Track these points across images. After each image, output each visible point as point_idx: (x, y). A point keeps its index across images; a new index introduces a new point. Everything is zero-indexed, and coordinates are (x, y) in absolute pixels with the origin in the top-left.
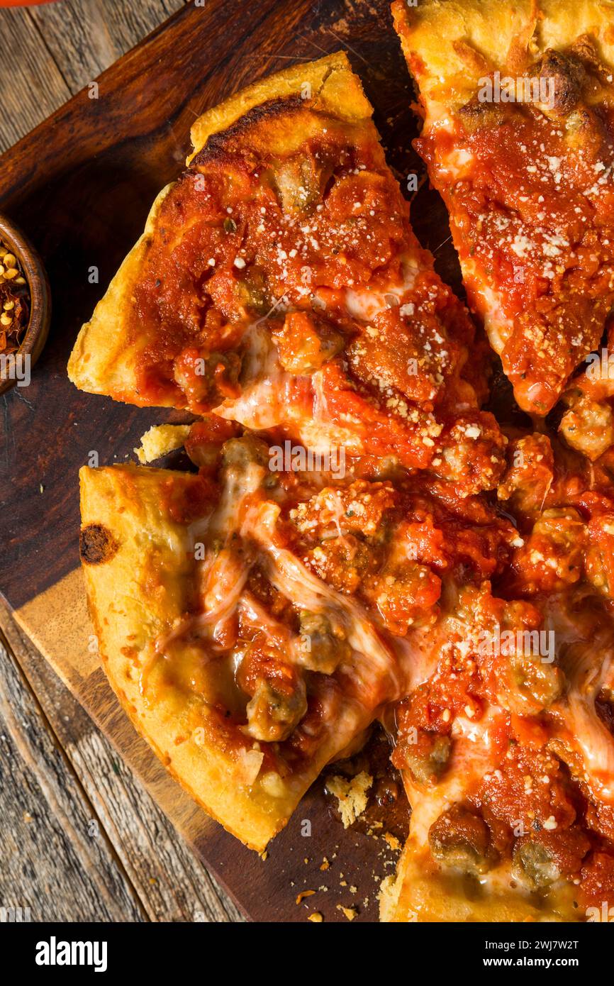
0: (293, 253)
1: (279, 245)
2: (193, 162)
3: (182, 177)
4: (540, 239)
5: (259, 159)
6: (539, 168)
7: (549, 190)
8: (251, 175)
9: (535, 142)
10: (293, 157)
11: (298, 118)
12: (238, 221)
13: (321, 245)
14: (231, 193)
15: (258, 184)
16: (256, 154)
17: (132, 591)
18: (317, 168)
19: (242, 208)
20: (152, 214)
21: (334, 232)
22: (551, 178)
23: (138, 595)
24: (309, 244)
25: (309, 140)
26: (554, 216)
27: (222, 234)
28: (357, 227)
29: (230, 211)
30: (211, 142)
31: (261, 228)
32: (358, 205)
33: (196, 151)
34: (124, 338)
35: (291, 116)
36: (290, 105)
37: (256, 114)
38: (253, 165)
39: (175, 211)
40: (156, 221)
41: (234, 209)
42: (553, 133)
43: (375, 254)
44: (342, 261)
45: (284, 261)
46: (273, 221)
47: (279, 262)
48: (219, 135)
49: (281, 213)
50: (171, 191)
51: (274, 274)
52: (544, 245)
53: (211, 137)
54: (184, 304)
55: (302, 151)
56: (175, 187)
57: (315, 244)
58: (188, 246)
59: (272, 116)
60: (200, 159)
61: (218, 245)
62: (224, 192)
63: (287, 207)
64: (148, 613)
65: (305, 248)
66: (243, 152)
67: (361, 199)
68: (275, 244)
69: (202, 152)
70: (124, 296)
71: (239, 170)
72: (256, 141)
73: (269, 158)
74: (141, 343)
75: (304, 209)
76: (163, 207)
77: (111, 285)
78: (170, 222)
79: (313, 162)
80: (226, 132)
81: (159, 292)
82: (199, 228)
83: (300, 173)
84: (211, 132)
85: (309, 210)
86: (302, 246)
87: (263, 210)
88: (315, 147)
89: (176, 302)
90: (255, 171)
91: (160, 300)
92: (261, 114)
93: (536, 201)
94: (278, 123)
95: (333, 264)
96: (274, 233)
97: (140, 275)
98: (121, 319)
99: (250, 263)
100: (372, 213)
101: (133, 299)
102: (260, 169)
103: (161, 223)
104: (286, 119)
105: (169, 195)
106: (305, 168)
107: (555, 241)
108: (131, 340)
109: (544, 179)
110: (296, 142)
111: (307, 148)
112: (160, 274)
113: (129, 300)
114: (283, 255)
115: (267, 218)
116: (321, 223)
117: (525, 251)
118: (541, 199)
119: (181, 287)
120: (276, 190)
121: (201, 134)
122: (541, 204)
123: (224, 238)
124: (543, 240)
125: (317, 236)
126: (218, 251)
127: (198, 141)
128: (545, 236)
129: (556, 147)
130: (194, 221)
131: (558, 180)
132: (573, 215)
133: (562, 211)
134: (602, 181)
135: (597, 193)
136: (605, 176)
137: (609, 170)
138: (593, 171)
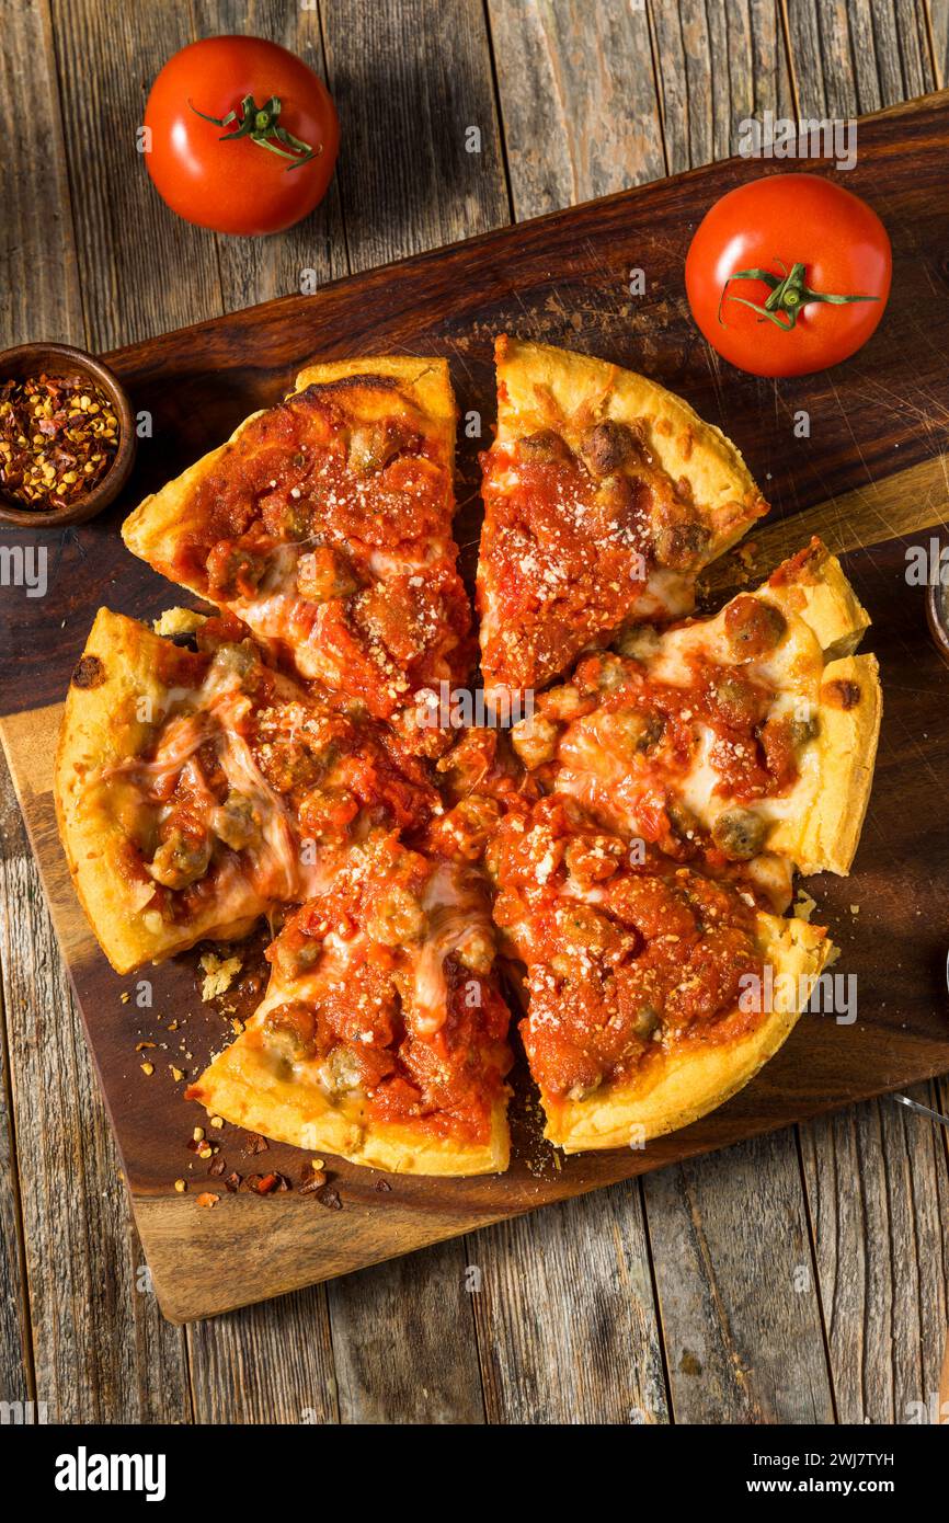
0: (342, 502)
1: (334, 491)
2: (291, 399)
3: (277, 408)
4: (545, 565)
5: (344, 416)
6: (566, 509)
7: (568, 529)
8: (332, 427)
9: (572, 488)
10: (370, 424)
11: (388, 396)
12: (308, 459)
13: (367, 504)
14: (310, 435)
15: (335, 437)
16: (342, 411)
18: (385, 441)
19: (315, 450)
20: (241, 427)
21: (382, 497)
22: (573, 521)
23: (106, 725)
24: (358, 500)
25: (389, 417)
26: (563, 551)
27: (290, 465)
28: (402, 500)
29: (304, 448)
30: (310, 390)
31: (324, 472)
32: (409, 483)
33: (296, 392)
34: (178, 516)
35: (382, 393)
36: (386, 384)
37: (355, 380)
38: (336, 419)
39: (259, 431)
40: (242, 434)
41: (308, 449)
42: (589, 486)
43: (408, 527)
44: (379, 522)
45: (332, 505)
46: (336, 470)
47: (328, 504)
48: (319, 386)
49: (345, 467)
50: (264, 415)
51: (320, 512)
52: (546, 571)
53: (312, 385)
54: (237, 508)
55: (380, 423)
56: (268, 413)
57: (363, 501)
58: (258, 462)
59: (367, 386)
60: (296, 399)
61: (283, 472)
62: (305, 432)
63: (351, 463)
65: (354, 501)
66: (333, 406)
67: (415, 480)
68: (330, 489)
69: (300, 394)
70: (192, 485)
71: (323, 418)
72: (346, 402)
73: (351, 419)
74: (190, 525)
75: (365, 471)
76: (251, 426)
77: (185, 473)
78: (253, 439)
79: (384, 434)
80: (326, 386)
81: (221, 491)
82: (272, 452)
83: (372, 439)
84: (314, 382)
85: (368, 472)
86: (351, 499)
87: (331, 458)
88: (392, 423)
89: (232, 504)
90: (336, 425)
91: (220, 497)
92: (360, 382)
93: (553, 533)
94: (370, 395)
95: (371, 522)
96: (332, 480)
97: (212, 473)
98: (181, 501)
99: (304, 497)
100: (419, 494)
101: (198, 489)
102: (341, 425)
103: (245, 437)
104: (377, 393)
105: (260, 418)
106: (376, 436)
107: (556, 571)
108: (183, 520)
109: (567, 520)
110: (377, 414)
111: (384, 423)
112: (227, 477)
113: (194, 488)
114: (333, 499)
115: (331, 465)
116: (374, 486)
117: (530, 570)
118: (558, 534)
119: (241, 493)
120: (348, 447)
121: (306, 380)
122: (557, 538)
123: (290, 469)
124: (548, 567)
125: (368, 496)
126: (282, 476)
127: (301, 384)
128: (550, 564)
129: (587, 497)
130: (271, 445)
131: (577, 524)
132: (578, 556)
133: (571, 549)
134: (612, 538)
135: (605, 546)
136: (617, 535)
137: (621, 532)
138: (608, 527)
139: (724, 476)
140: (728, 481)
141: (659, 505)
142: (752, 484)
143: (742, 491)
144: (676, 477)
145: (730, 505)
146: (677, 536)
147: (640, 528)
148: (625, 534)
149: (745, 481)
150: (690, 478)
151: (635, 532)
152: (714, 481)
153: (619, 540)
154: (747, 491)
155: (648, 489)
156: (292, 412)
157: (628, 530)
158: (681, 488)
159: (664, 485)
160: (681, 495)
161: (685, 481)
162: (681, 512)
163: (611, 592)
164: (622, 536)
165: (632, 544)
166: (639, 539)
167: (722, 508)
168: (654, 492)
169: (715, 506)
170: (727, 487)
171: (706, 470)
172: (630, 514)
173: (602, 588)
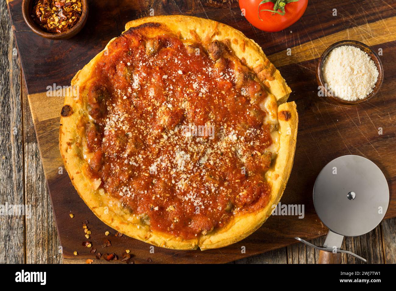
0: (144, 64)
1: (141, 61)
2: (124, 33)
3: (120, 36)
4: (201, 87)
5: (143, 37)
6: (206, 69)
7: (207, 76)
8: (139, 41)
9: (207, 62)
10: (152, 39)
11: (157, 29)
12: (132, 53)
13: (153, 64)
14: (132, 45)
15: (140, 44)
16: (142, 36)
17: (74, 127)
18: (158, 44)
19: (134, 49)
20: (109, 44)
21: (157, 62)
22: (208, 73)
23: (76, 128)
24: (150, 64)
25: (158, 36)
26: (206, 83)
27: (127, 55)
28: (164, 61)
29: (130, 49)
30: (130, 29)
31: (138, 56)
32: (165, 57)
33: (125, 31)
34: (90, 76)
35: (155, 28)
36: (156, 26)
37: (145, 25)
38: (140, 39)
39: (115, 45)
40: (109, 47)
41: (132, 49)
42: (212, 62)
43: (167, 70)
44: (157, 69)
45: (141, 66)
46: (142, 54)
47: (139, 66)
48: (134, 28)
49: (145, 54)
50: (116, 39)
51: (137, 68)
52: (202, 89)
53: (131, 28)
54: (110, 71)
55: (156, 38)
56: (117, 39)
57: (151, 64)
58: (116, 55)
59: (150, 27)
60: (126, 33)
61: (124, 58)
62: (131, 44)
63: (147, 52)
64: (77, 134)
65: (148, 64)
66: (139, 34)
67: (167, 55)
68: (140, 61)
69: (127, 31)
70: (94, 65)
71: (136, 39)
72: (143, 33)
73: (145, 38)
74: (95, 79)
75: (151, 54)
76: (112, 43)
77: (91, 61)
78: (113, 47)
79: (158, 42)
80: (136, 28)
81: (104, 66)
82: (120, 52)
83: (153, 44)
84: (131, 27)
85: (153, 55)
86: (147, 63)
87: (140, 51)
88: (160, 38)
89: (108, 70)
90: (140, 40)
91: (104, 69)
92: (147, 25)
93: (203, 77)
94: (151, 29)
95: (155, 69)
96: (141, 58)
97: (100, 60)
98: (91, 71)
99: (132, 65)
100: (169, 59)
101: (96, 66)
102: (142, 40)
103: (110, 47)
104: (153, 29)
105: (115, 40)
106: (155, 43)
107: (205, 89)
108: (92, 77)
109: (207, 73)
110: (154, 36)
111: (157, 38)
112: (106, 61)
113: (95, 67)
114: (141, 64)
115: (140, 53)
116: (155, 59)
117: (196, 88)
118: (204, 77)
119: (111, 66)
120: (145, 47)
121: (128, 26)
122: (204, 79)
123: (127, 56)
124: (202, 87)
125: (153, 62)
126: (124, 59)
128: (203, 86)
129: (212, 65)
130: (119, 49)
131: (210, 74)
132: (211, 84)
133: (209, 82)
134: (221, 78)
135: (219, 80)
136: (223, 77)
137: (224, 75)
138: (219, 74)
139: (257, 56)
140: (258, 58)
141: (237, 66)
142: (266, 58)
143: (263, 61)
144: (240, 57)
145: (260, 65)
146: (245, 75)
147: (231, 74)
148: (225, 76)
149: (264, 57)
150: (245, 58)
151: (229, 75)
152: (254, 58)
153: (224, 78)
154: (265, 61)
155: (232, 62)
156: (126, 38)
157: (226, 74)
158: (243, 61)
159: (237, 60)
160: (243, 63)
161: (244, 59)
162: (244, 68)
163: (222, 94)
164: (225, 77)
165: (228, 79)
166: (230, 78)
167: (257, 67)
168: (234, 62)
169: (254, 67)
170: (258, 60)
171: (250, 55)
172: (227, 70)
173: (219, 93)
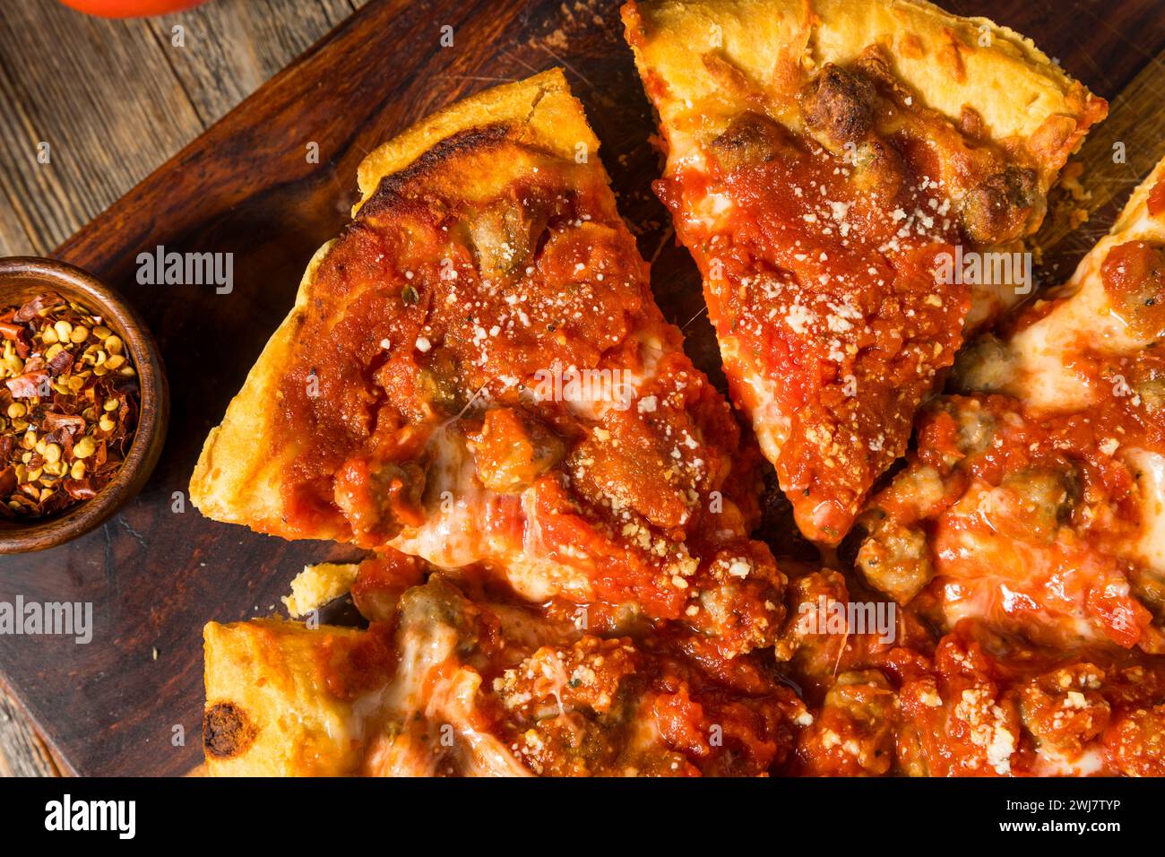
0: (495, 331)
1: (477, 321)
2: (361, 212)
3: (346, 232)
4: (823, 310)
5: (449, 207)
6: (819, 217)
7: (833, 245)
8: (438, 228)
9: (813, 184)
10: (493, 204)
11: (500, 153)
12: (421, 289)
13: (532, 320)
14: (411, 253)
15: (447, 239)
16: (444, 200)
18: (525, 218)
19: (426, 272)
20: (306, 280)
21: (550, 302)
22: (836, 230)
24: (516, 319)
25: (515, 183)
26: (841, 279)
27: (399, 307)
28: (580, 295)
29: (409, 275)
30: (385, 186)
31: (452, 298)
32: (580, 267)
33: (365, 198)
34: (268, 446)
35: (491, 151)
36: (491, 137)
37: (444, 148)
38: (440, 215)
39: (335, 276)
40: (310, 290)
41: (416, 273)
42: (837, 171)
43: (605, 331)
44: (561, 340)
45: (482, 341)
46: (467, 288)
47: (476, 342)
48: (396, 176)
49: (479, 279)
50: (331, 250)
51: (471, 358)
52: (829, 317)
53: (384, 179)
54: (348, 400)
55: (505, 196)
56: (337, 245)
57: (524, 318)
58: (353, 323)
59: (465, 149)
60: (369, 208)
61: (393, 322)
62: (402, 251)
63: (486, 270)
65: (511, 323)
66: (427, 198)
67: (585, 258)
68: (470, 319)
69: (372, 199)
70: (267, 390)
71: (421, 222)
72: (445, 185)
73: (461, 206)
74: (289, 453)
75: (510, 273)
76: (320, 272)
77: (250, 376)
78: (329, 291)
79: (520, 211)
80: (405, 172)
82: (367, 299)
83: (503, 225)
84: (385, 173)
85: (516, 273)
86: (506, 322)
87: (454, 274)
88: (523, 191)
89: (338, 397)
90: (443, 223)
91: (316, 395)
92: (452, 148)
93: (817, 259)
94: (474, 160)
95: (549, 345)
96: (468, 306)
97: (289, 362)
98: (262, 422)
99: (437, 344)
100: (600, 277)
101: (279, 394)
102: (449, 221)
103: (317, 292)
104: (483, 155)
105: (328, 256)
106: (510, 218)
107: (845, 312)
108: (276, 449)
109: (827, 231)
110: (497, 185)
111: (512, 193)
112: (315, 360)
113: (273, 396)
114: (481, 333)
115: (459, 284)
116: (531, 291)
117: (805, 325)
118: (824, 257)
119: (344, 376)
120: (471, 248)
121: (371, 175)
122: (825, 263)
123: (402, 312)
124: (829, 311)
125: (527, 308)
126: (394, 329)
127: (367, 184)
128: (830, 305)
129: (841, 188)
130: (361, 289)
131: (844, 232)
132: (866, 278)
133: (851, 272)
134: (903, 233)
135: (896, 249)
136: (907, 226)
137: (912, 219)
138: (891, 219)
139: (1025, 84)
140: (1033, 88)
141: (949, 161)
142: (1067, 80)
143: (1059, 94)
144: (953, 109)
145: (1052, 120)
146: (994, 195)
147: (933, 203)
148: (917, 220)
149: (1056, 79)
150: (974, 104)
151: (930, 212)
152: (1014, 96)
153: (913, 231)
154: (1065, 91)
155: (922, 143)
156: (373, 230)
157: (920, 213)
158: (967, 124)
159: (943, 129)
160: (972, 134)
161: (970, 111)
162: (984, 159)
163: (931, 311)
164: (915, 224)
165: (932, 231)
166: (938, 220)
167: (1041, 129)
168: (932, 144)
169: (1027, 130)
170: (1035, 98)
171: (996, 85)
172: (912, 189)
173: (917, 311)
